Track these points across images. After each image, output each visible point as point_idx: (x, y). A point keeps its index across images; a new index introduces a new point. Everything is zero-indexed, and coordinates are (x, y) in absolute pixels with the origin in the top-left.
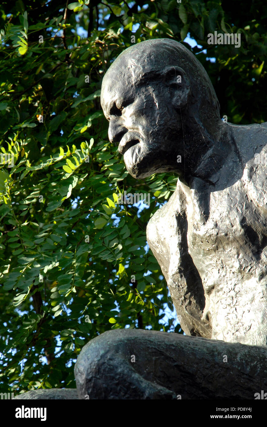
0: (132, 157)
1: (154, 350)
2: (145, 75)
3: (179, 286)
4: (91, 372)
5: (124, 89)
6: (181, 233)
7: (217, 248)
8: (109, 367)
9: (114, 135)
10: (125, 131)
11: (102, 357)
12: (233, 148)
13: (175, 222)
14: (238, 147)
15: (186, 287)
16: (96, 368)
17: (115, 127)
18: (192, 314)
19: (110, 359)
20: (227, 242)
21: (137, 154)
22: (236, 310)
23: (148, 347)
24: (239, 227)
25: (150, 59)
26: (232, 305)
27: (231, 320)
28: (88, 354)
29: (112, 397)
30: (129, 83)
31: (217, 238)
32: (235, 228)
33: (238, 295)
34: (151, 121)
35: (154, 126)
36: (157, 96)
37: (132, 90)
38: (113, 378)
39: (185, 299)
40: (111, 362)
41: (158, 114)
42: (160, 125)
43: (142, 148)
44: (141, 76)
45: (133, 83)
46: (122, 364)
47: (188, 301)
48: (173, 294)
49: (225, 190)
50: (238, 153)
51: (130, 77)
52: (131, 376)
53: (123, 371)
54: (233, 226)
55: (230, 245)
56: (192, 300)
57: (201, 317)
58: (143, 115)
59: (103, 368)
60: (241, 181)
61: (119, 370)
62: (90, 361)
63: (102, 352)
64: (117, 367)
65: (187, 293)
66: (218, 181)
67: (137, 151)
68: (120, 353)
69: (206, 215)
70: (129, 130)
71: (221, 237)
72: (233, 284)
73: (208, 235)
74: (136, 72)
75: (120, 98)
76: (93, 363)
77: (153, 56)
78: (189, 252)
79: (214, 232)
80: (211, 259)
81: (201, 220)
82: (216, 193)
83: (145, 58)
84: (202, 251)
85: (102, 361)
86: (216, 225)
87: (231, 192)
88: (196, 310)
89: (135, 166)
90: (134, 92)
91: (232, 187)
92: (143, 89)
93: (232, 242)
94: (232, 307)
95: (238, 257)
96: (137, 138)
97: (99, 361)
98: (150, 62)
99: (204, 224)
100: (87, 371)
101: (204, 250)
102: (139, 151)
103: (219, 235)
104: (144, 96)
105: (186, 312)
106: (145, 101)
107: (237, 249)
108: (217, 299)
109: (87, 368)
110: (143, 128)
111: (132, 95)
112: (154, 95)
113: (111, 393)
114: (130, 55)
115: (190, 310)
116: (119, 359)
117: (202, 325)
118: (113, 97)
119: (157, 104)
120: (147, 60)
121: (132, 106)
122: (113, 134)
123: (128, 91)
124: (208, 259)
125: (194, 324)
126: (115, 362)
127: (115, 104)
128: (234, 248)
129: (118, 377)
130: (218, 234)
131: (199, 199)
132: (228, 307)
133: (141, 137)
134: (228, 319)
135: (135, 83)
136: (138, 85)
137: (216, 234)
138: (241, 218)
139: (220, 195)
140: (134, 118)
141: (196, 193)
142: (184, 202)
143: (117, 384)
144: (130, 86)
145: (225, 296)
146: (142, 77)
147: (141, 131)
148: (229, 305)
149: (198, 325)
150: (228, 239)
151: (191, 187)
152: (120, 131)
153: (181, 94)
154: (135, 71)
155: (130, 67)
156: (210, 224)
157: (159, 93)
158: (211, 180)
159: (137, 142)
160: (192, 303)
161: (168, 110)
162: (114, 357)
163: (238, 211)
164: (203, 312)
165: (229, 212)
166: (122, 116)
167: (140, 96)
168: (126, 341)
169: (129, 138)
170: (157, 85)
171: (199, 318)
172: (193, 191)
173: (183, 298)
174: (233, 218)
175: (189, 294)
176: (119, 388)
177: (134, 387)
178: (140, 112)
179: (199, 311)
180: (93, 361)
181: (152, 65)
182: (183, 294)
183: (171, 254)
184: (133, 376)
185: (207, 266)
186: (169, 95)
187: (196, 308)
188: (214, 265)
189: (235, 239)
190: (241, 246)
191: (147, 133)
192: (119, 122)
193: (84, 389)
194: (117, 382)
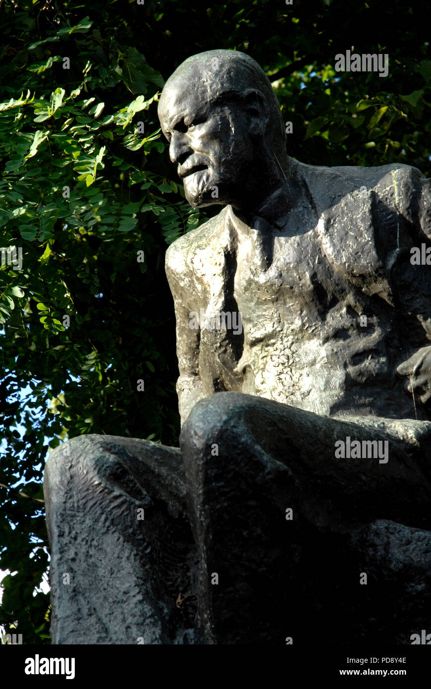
0: (198, 183)
1: (270, 421)
2: (224, 93)
3: (216, 331)
4: (212, 437)
5: (197, 105)
6: (229, 274)
7: (277, 300)
8: (232, 434)
9: (179, 154)
10: (191, 152)
11: (226, 422)
12: (303, 190)
13: (222, 260)
14: (311, 191)
15: (225, 334)
16: (218, 434)
17: (179, 146)
18: (224, 363)
19: (234, 427)
20: (291, 295)
21: (204, 182)
22: (291, 371)
23: (265, 417)
24: (309, 282)
25: (230, 76)
26: (286, 365)
27: (284, 380)
28: (207, 417)
29: (232, 467)
30: (203, 99)
31: (279, 290)
32: (303, 281)
33: (294, 355)
34: (225, 149)
35: (227, 153)
36: (233, 120)
37: (206, 108)
38: (235, 447)
39: (221, 346)
40: (235, 430)
41: (233, 140)
42: (234, 154)
43: (211, 176)
44: (218, 94)
45: (209, 100)
46: (245, 433)
47: (223, 349)
48: (206, 339)
49: (293, 238)
50: (311, 198)
51: (204, 92)
52: (254, 447)
53: (247, 441)
54: (300, 280)
55: (294, 299)
56: (228, 348)
57: (234, 368)
58: (216, 139)
59: (226, 434)
60: (314, 231)
61: (243, 440)
62: (212, 425)
63: (225, 418)
64: (240, 436)
65: (224, 340)
66: (285, 225)
67: (204, 178)
68: (242, 420)
69: (268, 261)
70: (196, 152)
71: (285, 289)
72: (290, 342)
73: (269, 284)
74: (213, 88)
75: (190, 114)
76: (216, 428)
77: (232, 73)
78: (235, 295)
79: (277, 282)
80: (265, 310)
81: (262, 266)
82: (282, 239)
83: (224, 74)
84: (255, 299)
85: (225, 427)
86: (281, 275)
87: (301, 242)
88: (230, 360)
89: (200, 195)
90: (209, 110)
91: (303, 237)
92: (218, 109)
93: (296, 296)
94: (286, 367)
95: (301, 314)
96: (206, 163)
97: (222, 427)
98: (230, 79)
99: (265, 271)
100: (208, 436)
101: (258, 298)
102: (208, 179)
103: (283, 286)
104: (219, 117)
105: (218, 360)
106: (220, 123)
107: (301, 305)
108: (264, 354)
109: (207, 433)
110: (215, 154)
111: (206, 113)
112: (230, 118)
113: (232, 463)
114: (205, 65)
115: (223, 359)
116: (241, 428)
117: (232, 377)
118: (182, 111)
119: (233, 129)
120: (227, 77)
121: (204, 126)
122: (176, 154)
123: (201, 109)
124: (261, 309)
125: (221, 374)
126: (239, 430)
127: (183, 119)
128: (298, 304)
129: (240, 446)
130: (281, 285)
131: (263, 242)
132: (280, 365)
133: (211, 163)
134: (280, 379)
135: (210, 101)
136: (213, 103)
137: (279, 285)
138: (313, 273)
139: (287, 242)
140: (206, 140)
141: (259, 235)
142: (235, 239)
143: (239, 454)
144: (204, 102)
145: (277, 353)
146: (220, 95)
147: (211, 157)
148: (283, 364)
149: (227, 375)
150: (293, 292)
151: (253, 227)
152: (185, 151)
153: (259, 122)
154: (211, 87)
155: (205, 80)
156: (272, 272)
157: (236, 116)
158: (278, 223)
159: (206, 167)
160: (228, 351)
161: (244, 138)
162: (237, 425)
163: (309, 264)
164: (237, 363)
165: (298, 264)
166: (187, 134)
167: (214, 116)
168: (247, 408)
169: (196, 161)
170: (234, 107)
171: (231, 369)
172: (256, 232)
173: (218, 344)
174: (302, 271)
175: (227, 341)
176: (240, 458)
177: (256, 460)
178: (213, 136)
179: (233, 361)
180: (215, 426)
181: (231, 83)
182: (219, 341)
183: (212, 294)
184: (256, 447)
185: (258, 317)
186: (246, 122)
187: (231, 358)
188: (268, 317)
189: (301, 294)
190: (306, 303)
191: (219, 160)
192: (184, 140)
193: (202, 455)
194: (239, 451)
